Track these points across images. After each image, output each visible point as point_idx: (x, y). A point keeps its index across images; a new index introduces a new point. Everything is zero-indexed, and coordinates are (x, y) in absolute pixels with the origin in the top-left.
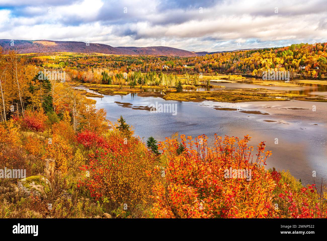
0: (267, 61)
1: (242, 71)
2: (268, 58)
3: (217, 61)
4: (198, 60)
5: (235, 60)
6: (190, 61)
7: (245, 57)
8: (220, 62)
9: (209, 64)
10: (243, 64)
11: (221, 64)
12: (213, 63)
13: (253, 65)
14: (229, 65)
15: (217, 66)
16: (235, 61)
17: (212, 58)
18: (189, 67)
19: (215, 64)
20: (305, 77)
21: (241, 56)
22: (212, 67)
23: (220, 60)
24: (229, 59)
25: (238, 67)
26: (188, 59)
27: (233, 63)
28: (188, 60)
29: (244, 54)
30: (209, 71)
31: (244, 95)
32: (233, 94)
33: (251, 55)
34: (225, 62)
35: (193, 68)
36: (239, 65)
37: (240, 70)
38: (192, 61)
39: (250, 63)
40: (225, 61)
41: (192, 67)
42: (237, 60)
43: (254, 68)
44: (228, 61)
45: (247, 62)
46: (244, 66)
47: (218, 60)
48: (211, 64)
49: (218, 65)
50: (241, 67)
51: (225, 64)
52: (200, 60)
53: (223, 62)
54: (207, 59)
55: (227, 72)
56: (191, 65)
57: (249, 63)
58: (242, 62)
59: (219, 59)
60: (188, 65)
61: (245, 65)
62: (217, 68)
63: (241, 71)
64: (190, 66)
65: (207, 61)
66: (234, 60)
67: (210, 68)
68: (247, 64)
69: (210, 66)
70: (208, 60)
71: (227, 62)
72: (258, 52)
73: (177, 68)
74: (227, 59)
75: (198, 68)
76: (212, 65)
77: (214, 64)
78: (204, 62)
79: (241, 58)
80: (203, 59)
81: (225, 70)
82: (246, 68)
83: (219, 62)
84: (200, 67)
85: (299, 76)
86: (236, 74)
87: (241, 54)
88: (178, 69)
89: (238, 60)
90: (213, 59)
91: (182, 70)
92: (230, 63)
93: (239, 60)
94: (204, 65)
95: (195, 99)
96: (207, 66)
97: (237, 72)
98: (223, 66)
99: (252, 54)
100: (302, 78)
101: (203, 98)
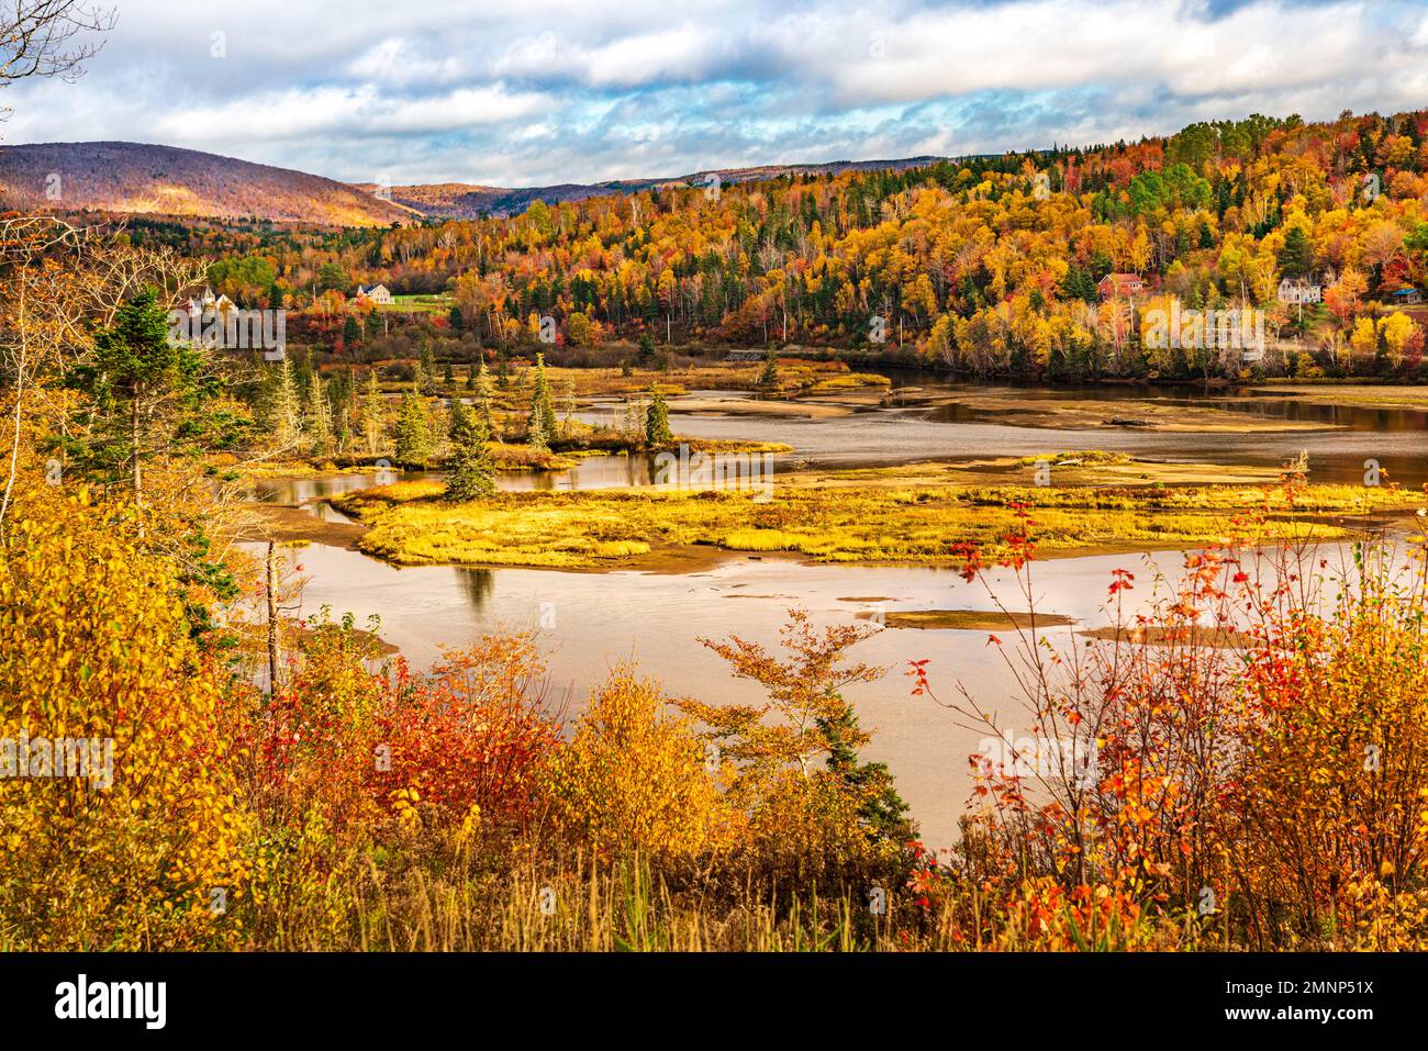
0: (1025, 248)
1: (841, 328)
2: (1033, 228)
3: (629, 254)
4: (465, 250)
5: (770, 240)
6: (397, 254)
7: (845, 218)
8: (659, 260)
9: (567, 278)
10: (842, 275)
11: (667, 278)
12: (600, 266)
13: (923, 279)
14: (728, 286)
15: (639, 290)
16: (770, 254)
17: (585, 228)
18: (408, 305)
19: (622, 278)
20: (1338, 361)
21: (814, 216)
22: (597, 303)
23: (652, 249)
24: (726, 236)
25: (808, 302)
26: (380, 244)
27: (756, 270)
28: (387, 251)
29: (834, 199)
30: (581, 328)
31: (991, 503)
32: (908, 504)
33: (885, 206)
34: (695, 261)
35: (444, 314)
36: (813, 285)
37: (818, 322)
38: (421, 253)
39: (896, 269)
40: (698, 253)
41: (438, 307)
42: (786, 241)
43: (931, 302)
44: (722, 249)
45: (873, 259)
46: (850, 287)
47: (637, 246)
48: (586, 274)
49: (648, 283)
50: (826, 297)
51: (698, 278)
52: (485, 249)
53: (678, 257)
54: (538, 237)
55: (721, 340)
56: (416, 288)
57: (885, 264)
58: (833, 261)
59: (647, 239)
60: (396, 290)
61: (855, 282)
62: (636, 309)
63: (833, 325)
64: (413, 292)
65: (548, 254)
66: (760, 244)
67: (578, 309)
68: (872, 275)
69: (582, 290)
70: (552, 242)
71: (714, 261)
72: (932, 181)
73: (310, 311)
74: (711, 240)
75: (483, 314)
76: (593, 284)
77: (609, 275)
78: (528, 263)
79: (816, 230)
80: (512, 238)
81: (703, 323)
82: (864, 305)
83: (644, 258)
84: (499, 304)
85: (1293, 358)
86: (796, 348)
87: (811, 200)
88: (319, 318)
89: (792, 245)
90: (595, 242)
91: (361, 323)
92: (734, 265)
93: (802, 242)
94: (531, 288)
95: (643, 548)
96: (558, 291)
97: (799, 338)
98: (680, 292)
99: (892, 196)
100: (1313, 370)
101: (699, 543)
